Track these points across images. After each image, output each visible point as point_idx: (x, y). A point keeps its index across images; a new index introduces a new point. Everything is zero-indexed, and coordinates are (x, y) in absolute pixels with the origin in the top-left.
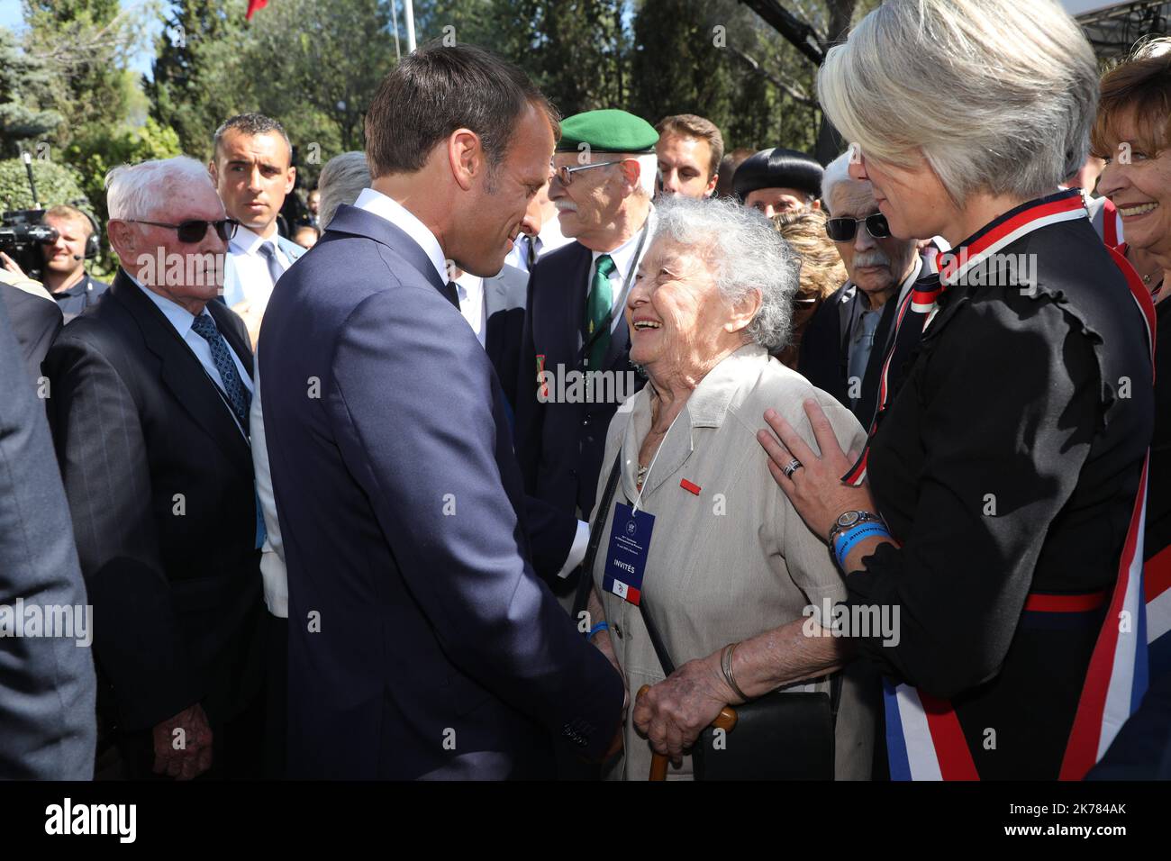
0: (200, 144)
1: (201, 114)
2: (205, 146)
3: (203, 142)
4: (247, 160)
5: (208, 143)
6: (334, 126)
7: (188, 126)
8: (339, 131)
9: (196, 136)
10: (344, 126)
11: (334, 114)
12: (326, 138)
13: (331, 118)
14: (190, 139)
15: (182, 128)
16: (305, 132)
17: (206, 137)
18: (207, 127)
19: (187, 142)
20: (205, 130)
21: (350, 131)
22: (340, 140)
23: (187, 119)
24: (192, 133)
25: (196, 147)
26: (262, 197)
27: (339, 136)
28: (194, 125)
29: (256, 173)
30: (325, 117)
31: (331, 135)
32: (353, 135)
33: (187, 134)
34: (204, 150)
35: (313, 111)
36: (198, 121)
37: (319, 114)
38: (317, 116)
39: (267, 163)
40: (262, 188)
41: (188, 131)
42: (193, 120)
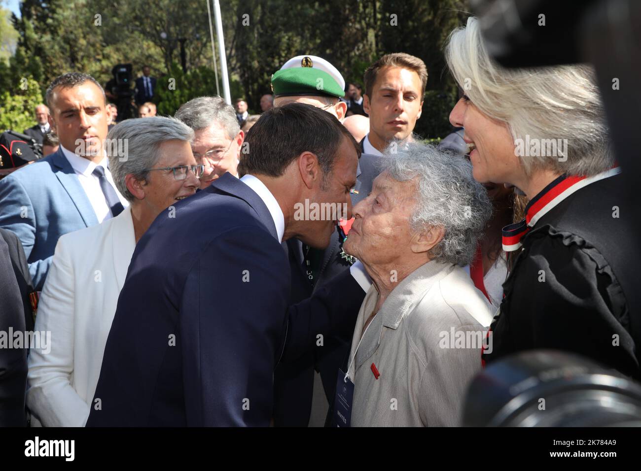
0: (58, 65)
1: (59, 44)
2: (62, 68)
3: (59, 63)
4: (74, 108)
5: (64, 65)
6: (158, 50)
7: (49, 52)
8: (162, 54)
9: (54, 59)
10: (166, 50)
11: (158, 41)
12: (153, 59)
13: (156, 43)
14: (50, 62)
15: (44, 53)
16: (137, 55)
17: (62, 61)
18: (63, 53)
19: (48, 64)
20: (61, 55)
21: (171, 53)
22: (163, 60)
23: (47, 47)
24: (52, 58)
25: (55, 68)
26: (92, 131)
27: (162, 57)
28: (53, 51)
29: (83, 114)
30: (151, 44)
31: (156, 57)
32: (173, 56)
33: (47, 58)
34: (61, 71)
35: (143, 40)
36: (56, 47)
37: (147, 42)
38: (145, 44)
39: (89, 106)
40: (90, 125)
41: (49, 56)
42: (52, 48)
